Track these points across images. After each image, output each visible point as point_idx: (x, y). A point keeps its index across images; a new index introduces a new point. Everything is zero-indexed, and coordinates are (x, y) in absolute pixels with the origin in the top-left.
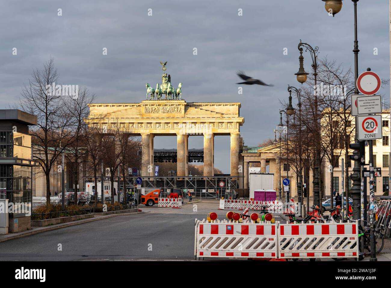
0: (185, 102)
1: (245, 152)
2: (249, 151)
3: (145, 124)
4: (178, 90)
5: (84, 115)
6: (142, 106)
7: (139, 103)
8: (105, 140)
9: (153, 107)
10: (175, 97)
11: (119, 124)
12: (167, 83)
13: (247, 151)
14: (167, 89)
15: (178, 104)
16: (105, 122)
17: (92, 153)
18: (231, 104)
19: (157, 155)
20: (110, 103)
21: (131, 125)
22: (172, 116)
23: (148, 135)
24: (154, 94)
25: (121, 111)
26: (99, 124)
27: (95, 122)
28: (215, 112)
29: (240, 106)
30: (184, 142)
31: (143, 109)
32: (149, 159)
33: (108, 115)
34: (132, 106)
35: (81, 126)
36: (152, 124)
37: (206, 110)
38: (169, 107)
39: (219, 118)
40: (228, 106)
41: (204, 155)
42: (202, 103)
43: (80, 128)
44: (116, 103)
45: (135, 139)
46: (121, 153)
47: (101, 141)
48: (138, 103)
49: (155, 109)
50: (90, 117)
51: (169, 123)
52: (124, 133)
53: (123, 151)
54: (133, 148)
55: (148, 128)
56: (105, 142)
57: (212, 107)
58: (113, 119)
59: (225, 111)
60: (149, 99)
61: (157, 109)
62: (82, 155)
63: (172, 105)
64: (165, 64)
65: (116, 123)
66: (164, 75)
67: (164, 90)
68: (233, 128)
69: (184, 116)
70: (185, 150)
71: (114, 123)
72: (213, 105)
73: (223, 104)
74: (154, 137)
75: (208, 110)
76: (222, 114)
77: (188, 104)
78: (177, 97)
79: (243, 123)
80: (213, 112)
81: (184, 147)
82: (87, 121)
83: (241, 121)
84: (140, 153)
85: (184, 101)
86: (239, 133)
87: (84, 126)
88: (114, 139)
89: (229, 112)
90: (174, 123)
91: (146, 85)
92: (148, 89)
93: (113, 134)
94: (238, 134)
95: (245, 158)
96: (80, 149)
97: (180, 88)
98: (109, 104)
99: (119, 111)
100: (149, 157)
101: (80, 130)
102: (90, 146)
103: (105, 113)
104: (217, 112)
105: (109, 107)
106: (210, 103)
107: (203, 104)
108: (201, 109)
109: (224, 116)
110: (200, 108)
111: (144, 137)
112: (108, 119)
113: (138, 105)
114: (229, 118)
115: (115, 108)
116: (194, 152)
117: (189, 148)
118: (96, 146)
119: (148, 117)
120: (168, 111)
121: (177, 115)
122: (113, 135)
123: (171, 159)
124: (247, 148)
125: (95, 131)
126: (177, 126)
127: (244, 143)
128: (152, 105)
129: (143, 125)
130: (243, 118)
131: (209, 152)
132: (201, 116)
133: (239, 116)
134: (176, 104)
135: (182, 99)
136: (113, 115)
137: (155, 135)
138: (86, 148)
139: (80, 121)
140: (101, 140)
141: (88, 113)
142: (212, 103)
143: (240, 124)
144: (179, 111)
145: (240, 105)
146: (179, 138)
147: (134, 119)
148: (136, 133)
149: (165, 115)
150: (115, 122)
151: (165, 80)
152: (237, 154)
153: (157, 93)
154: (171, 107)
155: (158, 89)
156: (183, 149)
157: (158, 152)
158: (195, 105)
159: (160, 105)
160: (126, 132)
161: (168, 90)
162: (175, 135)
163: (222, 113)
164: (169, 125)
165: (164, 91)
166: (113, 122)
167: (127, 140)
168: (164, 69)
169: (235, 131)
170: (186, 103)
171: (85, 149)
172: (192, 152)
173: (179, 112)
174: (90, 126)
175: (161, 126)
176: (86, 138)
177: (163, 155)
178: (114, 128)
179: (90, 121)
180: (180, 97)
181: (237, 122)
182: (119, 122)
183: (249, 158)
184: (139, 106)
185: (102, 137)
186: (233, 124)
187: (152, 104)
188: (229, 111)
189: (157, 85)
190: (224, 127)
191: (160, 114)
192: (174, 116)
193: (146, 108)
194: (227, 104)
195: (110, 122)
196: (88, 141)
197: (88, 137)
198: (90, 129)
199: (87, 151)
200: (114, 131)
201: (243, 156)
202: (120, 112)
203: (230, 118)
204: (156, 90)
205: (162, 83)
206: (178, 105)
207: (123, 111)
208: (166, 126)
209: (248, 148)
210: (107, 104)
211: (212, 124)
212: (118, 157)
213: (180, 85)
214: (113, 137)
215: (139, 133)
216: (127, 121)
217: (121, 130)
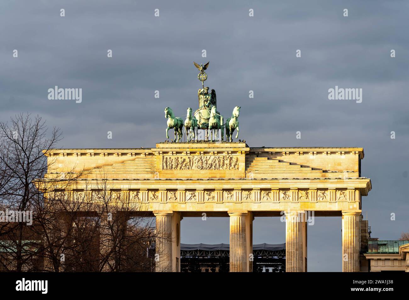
0: (247, 146)
1: (374, 251)
2: (381, 250)
3: (163, 192)
4: (232, 122)
5: (35, 173)
6: (156, 154)
7: (150, 149)
8: (78, 226)
9: (180, 157)
10: (225, 136)
11: (108, 192)
12: (208, 107)
13: (377, 249)
14: (208, 119)
15: (232, 150)
16: (80, 187)
17: (51, 252)
18: (343, 150)
19: (188, 256)
20: (90, 149)
21: (132, 194)
22: (218, 176)
23: (168, 215)
24: (181, 129)
25: (112, 165)
26: (66, 193)
27: (59, 187)
28: (308, 167)
29: (361, 155)
30: (243, 230)
31: (158, 160)
32: (171, 266)
33: (86, 172)
34: (136, 154)
35: (30, 195)
36: (178, 193)
37: (290, 164)
38: (213, 157)
39: (318, 181)
40: (337, 155)
41: (286, 258)
42: (281, 148)
43: (28, 200)
44: (102, 149)
45: (142, 224)
46: (111, 252)
47: (70, 228)
48: (148, 149)
49: (184, 160)
50: (49, 177)
51: (213, 190)
52: (119, 210)
53: (117, 249)
54: (137, 241)
55: (168, 201)
56: (79, 230)
57: (302, 157)
58: (95, 182)
59: (330, 165)
60: (171, 140)
61: (187, 160)
62: (31, 256)
63: (218, 153)
64: (205, 68)
65: (102, 190)
66: (202, 90)
67: (203, 121)
68: (348, 200)
69: (243, 175)
70: (246, 247)
71: (99, 190)
72: (304, 153)
73: (326, 150)
74: (182, 218)
75: (295, 164)
76: (324, 171)
77: (252, 151)
78: (229, 136)
79: (369, 190)
80: (305, 167)
81: (245, 240)
82: (43, 186)
83: (364, 185)
84: (153, 252)
85: (244, 145)
86: (360, 211)
87: (35, 197)
88: (97, 223)
89: (340, 168)
90: (224, 190)
91: (166, 112)
92: (169, 119)
93: (96, 212)
94: (357, 214)
95: (373, 263)
96: (26, 244)
97: (237, 118)
98: (88, 151)
99: (108, 165)
100: (171, 260)
101: (28, 203)
102: (47, 237)
103: (79, 169)
104: (314, 167)
105: (88, 156)
106: (298, 148)
107: (284, 150)
108: (280, 161)
109: (329, 175)
110: (279, 158)
111: (160, 218)
112: (84, 182)
113: (147, 151)
114: (339, 180)
115: (101, 160)
116: (266, 251)
117: (254, 243)
118: (59, 239)
119: (169, 177)
120: (211, 164)
121: (231, 174)
122: (95, 214)
123: (218, 265)
124: (376, 242)
125: (59, 207)
126: (230, 195)
127: (370, 232)
128: (177, 153)
129: (158, 194)
130: (368, 180)
131: (297, 250)
132: (279, 176)
133: (360, 176)
134: (228, 149)
135: (240, 141)
136: (96, 174)
137: (183, 214)
138: (40, 241)
139: (27, 185)
140: (71, 225)
141: (44, 169)
142: (302, 148)
143: (363, 192)
144: (233, 164)
145: (363, 152)
146: (234, 221)
147: (139, 181)
148: (143, 210)
149: (205, 174)
150: (100, 187)
151: (205, 101)
152: (356, 256)
153: (188, 128)
154: (217, 156)
155: (190, 118)
156: (243, 244)
157: (190, 251)
158: (268, 152)
159: (194, 153)
160: (123, 208)
161: (212, 121)
162: (225, 214)
163: (324, 169)
164: (213, 194)
165: (203, 124)
166: (95, 187)
167: (125, 226)
168: (203, 77)
169: (351, 207)
170: (248, 149)
171: (38, 244)
172: (260, 251)
173: (233, 166)
174: (47, 195)
175: (197, 197)
176: (39, 221)
177: (199, 256)
178: (97, 200)
179: (49, 185)
180: (236, 137)
181: (356, 189)
182: (109, 187)
183: (380, 263)
184: (150, 154)
185: (73, 220)
186: (347, 192)
187: (178, 150)
188: (339, 164)
189: (189, 111)
190: (328, 198)
191: (195, 172)
192: (222, 175)
193: (165, 159)
194: (334, 150)
195: (90, 187)
196: (44, 227)
197: (44, 219)
198: (48, 203)
199: (42, 249)
200: (99, 206)
201: (369, 260)
202: (110, 167)
203: (341, 180)
204: (187, 122)
205: (197, 108)
206: (233, 152)
207: (119, 165)
208: (207, 197)
209: (379, 243)
210: (83, 151)
211: (304, 193)
212: (106, 260)
213: (236, 112)
214: (96, 218)
215: (150, 210)
216: (125, 186)
217: (112, 204)
